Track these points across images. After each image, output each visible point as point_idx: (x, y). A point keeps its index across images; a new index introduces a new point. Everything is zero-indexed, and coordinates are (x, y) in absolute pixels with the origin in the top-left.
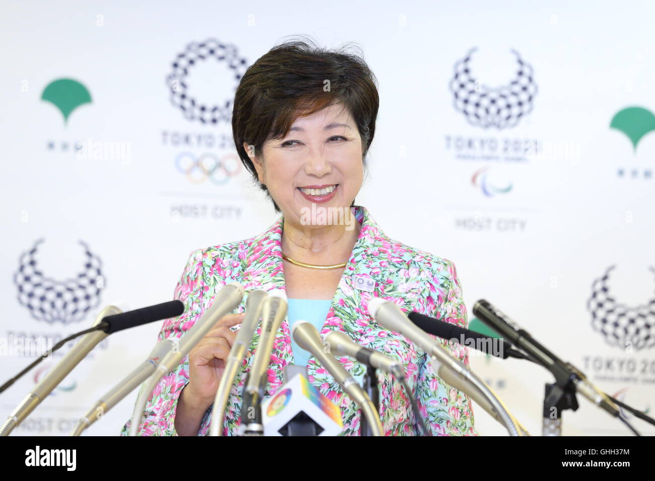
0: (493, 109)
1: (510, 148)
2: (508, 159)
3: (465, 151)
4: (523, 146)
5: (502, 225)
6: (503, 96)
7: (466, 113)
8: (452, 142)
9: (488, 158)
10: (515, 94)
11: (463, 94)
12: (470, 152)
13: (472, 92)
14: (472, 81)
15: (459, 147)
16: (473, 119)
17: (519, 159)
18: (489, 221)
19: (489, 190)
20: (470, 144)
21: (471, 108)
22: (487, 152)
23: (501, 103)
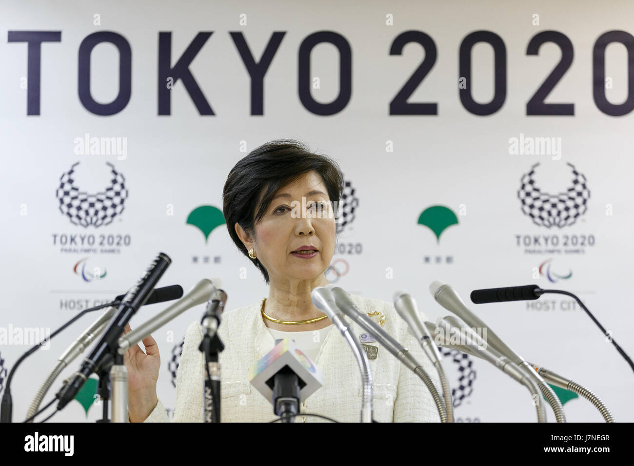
0: (554, 212)
1: (570, 242)
2: (567, 252)
3: (532, 247)
4: (580, 241)
5: (565, 306)
6: (562, 201)
7: (532, 216)
8: (522, 240)
9: (552, 252)
10: (572, 199)
11: (529, 201)
12: (537, 247)
13: (536, 199)
14: (536, 190)
16: (538, 220)
17: (577, 251)
18: (554, 303)
19: (553, 278)
21: (536, 212)
22: (550, 247)
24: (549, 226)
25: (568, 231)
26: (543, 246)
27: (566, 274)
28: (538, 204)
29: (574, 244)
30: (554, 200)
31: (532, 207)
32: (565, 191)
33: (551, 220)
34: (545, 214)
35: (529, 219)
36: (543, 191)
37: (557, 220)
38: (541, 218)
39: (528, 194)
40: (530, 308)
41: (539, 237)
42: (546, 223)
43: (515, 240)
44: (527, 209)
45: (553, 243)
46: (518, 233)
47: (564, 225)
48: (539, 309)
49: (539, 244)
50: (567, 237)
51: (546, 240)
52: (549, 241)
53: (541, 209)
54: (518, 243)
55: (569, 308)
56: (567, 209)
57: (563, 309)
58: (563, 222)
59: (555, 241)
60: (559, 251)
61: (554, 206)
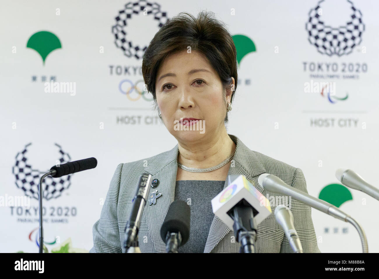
1: (347, 69)
2: (345, 77)
3: (316, 72)
5: (342, 123)
7: (317, 45)
9: (332, 77)
11: (315, 32)
12: (320, 73)
15: (311, 70)
16: (321, 49)
17: (352, 77)
19: (333, 99)
20: (320, 67)
21: (320, 42)
22: (331, 73)
23: (341, 38)
24: (330, 55)
25: (346, 59)
26: (325, 71)
27: (344, 96)
28: (322, 35)
29: (351, 71)
30: (335, 32)
31: (317, 37)
32: (344, 24)
33: (332, 49)
34: (327, 44)
35: (314, 48)
36: (326, 24)
37: (337, 49)
38: (324, 47)
39: (314, 27)
40: (314, 125)
41: (322, 64)
42: (328, 52)
43: (302, 66)
44: (313, 40)
45: (333, 70)
46: (305, 60)
47: (343, 54)
48: (321, 126)
49: (322, 70)
50: (344, 64)
51: (328, 66)
52: (330, 68)
53: (324, 40)
54: (305, 69)
55: (345, 125)
56: (346, 40)
57: (341, 126)
58: (342, 52)
59: (335, 67)
60: (338, 77)
61: (335, 37)
